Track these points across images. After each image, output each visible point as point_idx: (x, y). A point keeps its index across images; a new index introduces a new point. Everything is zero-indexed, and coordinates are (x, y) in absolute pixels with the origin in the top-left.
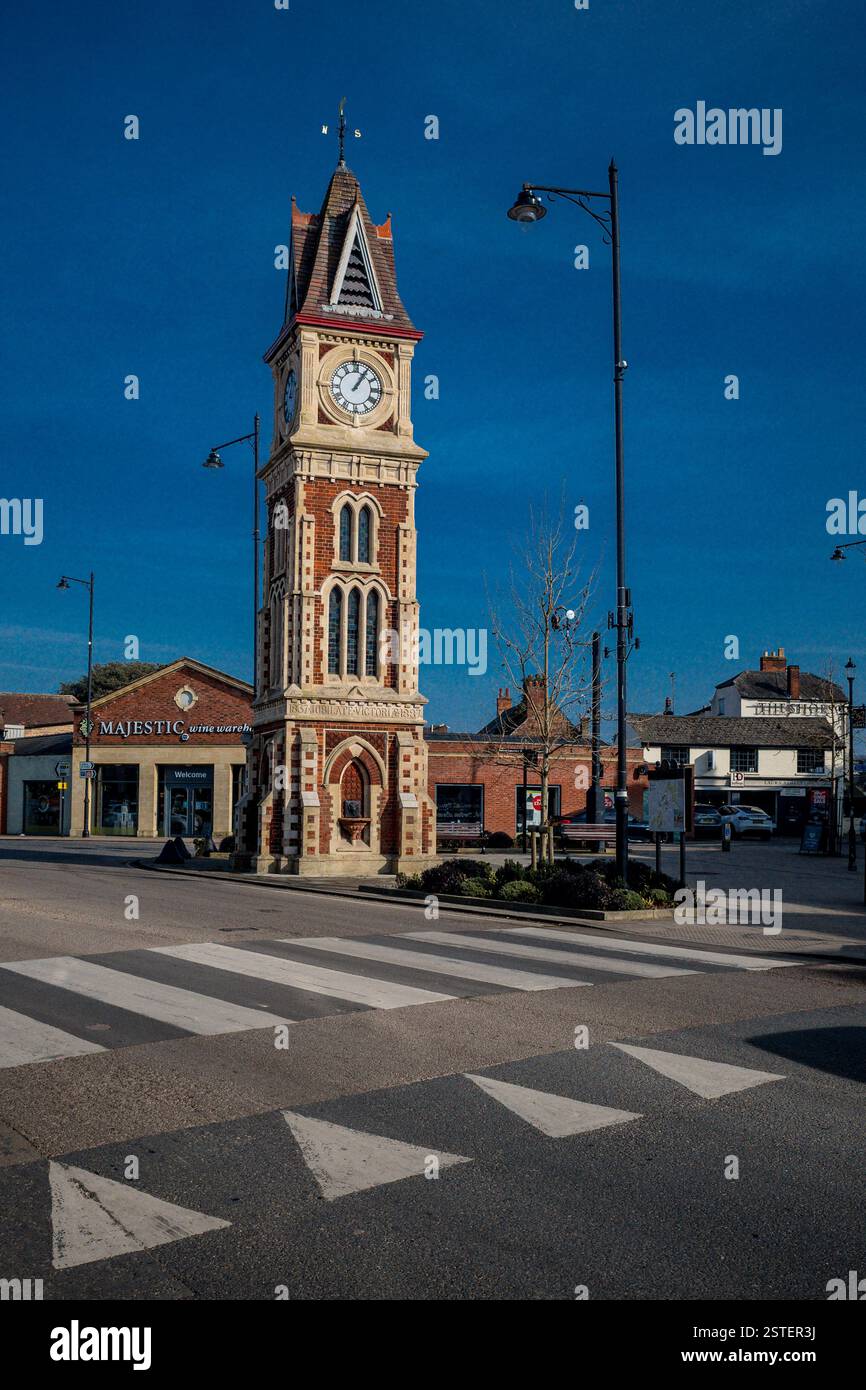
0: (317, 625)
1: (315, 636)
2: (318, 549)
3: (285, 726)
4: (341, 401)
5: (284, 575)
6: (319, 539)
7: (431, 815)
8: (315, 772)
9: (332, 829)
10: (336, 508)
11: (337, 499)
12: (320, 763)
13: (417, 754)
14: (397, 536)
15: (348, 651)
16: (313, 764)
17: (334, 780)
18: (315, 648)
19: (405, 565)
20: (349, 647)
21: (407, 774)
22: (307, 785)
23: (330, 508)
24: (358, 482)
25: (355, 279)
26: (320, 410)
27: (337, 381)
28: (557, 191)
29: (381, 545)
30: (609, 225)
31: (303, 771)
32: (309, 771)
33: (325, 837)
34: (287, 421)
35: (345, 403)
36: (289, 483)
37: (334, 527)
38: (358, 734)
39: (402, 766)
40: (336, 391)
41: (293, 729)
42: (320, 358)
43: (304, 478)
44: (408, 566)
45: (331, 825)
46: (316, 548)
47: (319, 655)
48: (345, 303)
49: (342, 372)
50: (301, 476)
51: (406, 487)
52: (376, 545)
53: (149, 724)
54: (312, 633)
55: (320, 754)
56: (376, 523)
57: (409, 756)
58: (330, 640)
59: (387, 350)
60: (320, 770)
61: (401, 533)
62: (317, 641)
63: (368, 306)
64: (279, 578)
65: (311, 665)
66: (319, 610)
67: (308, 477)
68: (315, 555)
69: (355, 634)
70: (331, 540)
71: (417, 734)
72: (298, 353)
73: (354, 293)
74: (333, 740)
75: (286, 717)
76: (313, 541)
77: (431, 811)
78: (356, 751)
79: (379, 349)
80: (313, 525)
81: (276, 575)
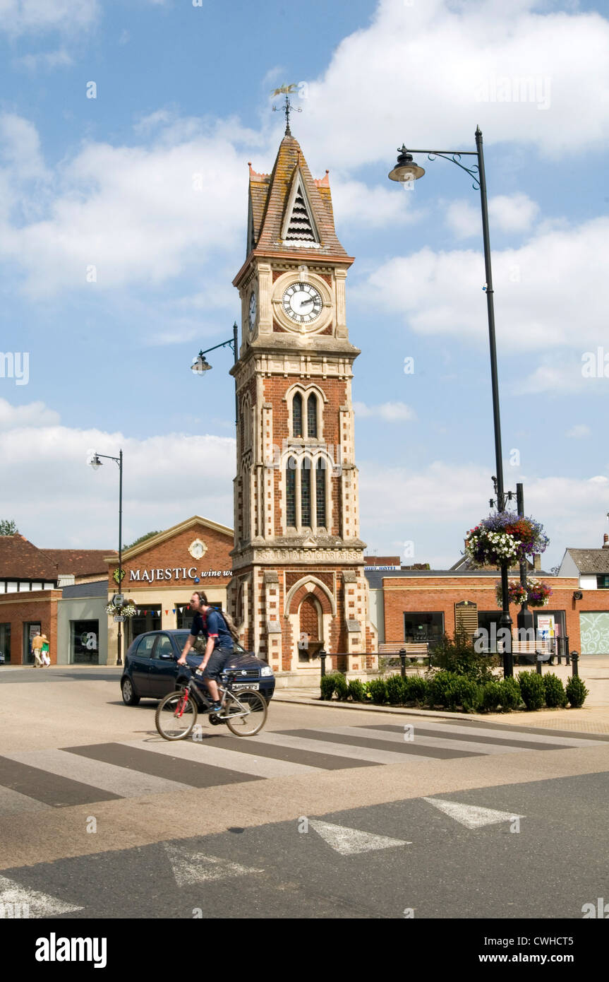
0: (276, 489)
1: (275, 498)
2: (276, 429)
3: (252, 570)
4: (291, 314)
5: (251, 450)
6: (276, 421)
7: (373, 637)
8: (278, 605)
9: (292, 650)
10: (289, 396)
11: (289, 390)
12: (281, 597)
13: (359, 588)
14: (339, 416)
15: (303, 508)
16: (275, 599)
17: (293, 611)
18: (275, 507)
19: (345, 439)
20: (302, 505)
21: (352, 605)
22: (271, 616)
23: (284, 396)
24: (305, 375)
25: (300, 220)
26: (274, 322)
27: (287, 298)
28: (435, 153)
29: (325, 424)
30: (477, 176)
31: (268, 605)
32: (273, 605)
33: (287, 657)
34: (251, 330)
35: (294, 315)
36: (252, 379)
37: (288, 411)
38: (311, 573)
39: (348, 598)
40: (287, 306)
41: (259, 572)
42: (273, 282)
43: (263, 375)
44: (348, 439)
45: (292, 648)
46: (274, 428)
47: (278, 513)
48: (292, 239)
49: (291, 292)
50: (260, 373)
51: (344, 377)
52: (321, 424)
53: (168, 571)
54: (272, 495)
55: (281, 591)
56: (321, 407)
57: (353, 590)
58: (287, 500)
59: (326, 273)
60: (281, 604)
61: (341, 414)
62: (277, 501)
63: (310, 240)
64: (247, 453)
65: (272, 520)
66: (278, 478)
67: (266, 374)
68: (274, 434)
69: (307, 494)
70: (285, 423)
71: (359, 572)
72: (257, 278)
73: (298, 231)
74: (292, 579)
75: (254, 562)
76: (271, 423)
77: (373, 634)
78: (310, 588)
79: (320, 272)
80: (271, 411)
81: (245, 451)
